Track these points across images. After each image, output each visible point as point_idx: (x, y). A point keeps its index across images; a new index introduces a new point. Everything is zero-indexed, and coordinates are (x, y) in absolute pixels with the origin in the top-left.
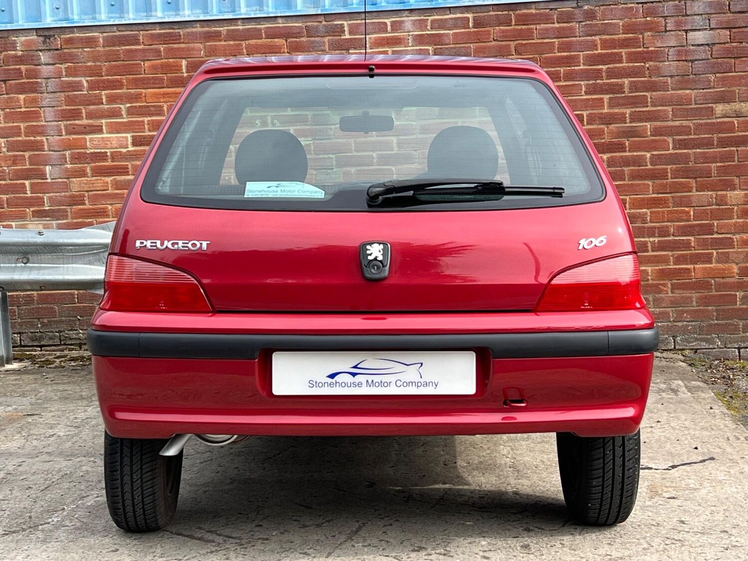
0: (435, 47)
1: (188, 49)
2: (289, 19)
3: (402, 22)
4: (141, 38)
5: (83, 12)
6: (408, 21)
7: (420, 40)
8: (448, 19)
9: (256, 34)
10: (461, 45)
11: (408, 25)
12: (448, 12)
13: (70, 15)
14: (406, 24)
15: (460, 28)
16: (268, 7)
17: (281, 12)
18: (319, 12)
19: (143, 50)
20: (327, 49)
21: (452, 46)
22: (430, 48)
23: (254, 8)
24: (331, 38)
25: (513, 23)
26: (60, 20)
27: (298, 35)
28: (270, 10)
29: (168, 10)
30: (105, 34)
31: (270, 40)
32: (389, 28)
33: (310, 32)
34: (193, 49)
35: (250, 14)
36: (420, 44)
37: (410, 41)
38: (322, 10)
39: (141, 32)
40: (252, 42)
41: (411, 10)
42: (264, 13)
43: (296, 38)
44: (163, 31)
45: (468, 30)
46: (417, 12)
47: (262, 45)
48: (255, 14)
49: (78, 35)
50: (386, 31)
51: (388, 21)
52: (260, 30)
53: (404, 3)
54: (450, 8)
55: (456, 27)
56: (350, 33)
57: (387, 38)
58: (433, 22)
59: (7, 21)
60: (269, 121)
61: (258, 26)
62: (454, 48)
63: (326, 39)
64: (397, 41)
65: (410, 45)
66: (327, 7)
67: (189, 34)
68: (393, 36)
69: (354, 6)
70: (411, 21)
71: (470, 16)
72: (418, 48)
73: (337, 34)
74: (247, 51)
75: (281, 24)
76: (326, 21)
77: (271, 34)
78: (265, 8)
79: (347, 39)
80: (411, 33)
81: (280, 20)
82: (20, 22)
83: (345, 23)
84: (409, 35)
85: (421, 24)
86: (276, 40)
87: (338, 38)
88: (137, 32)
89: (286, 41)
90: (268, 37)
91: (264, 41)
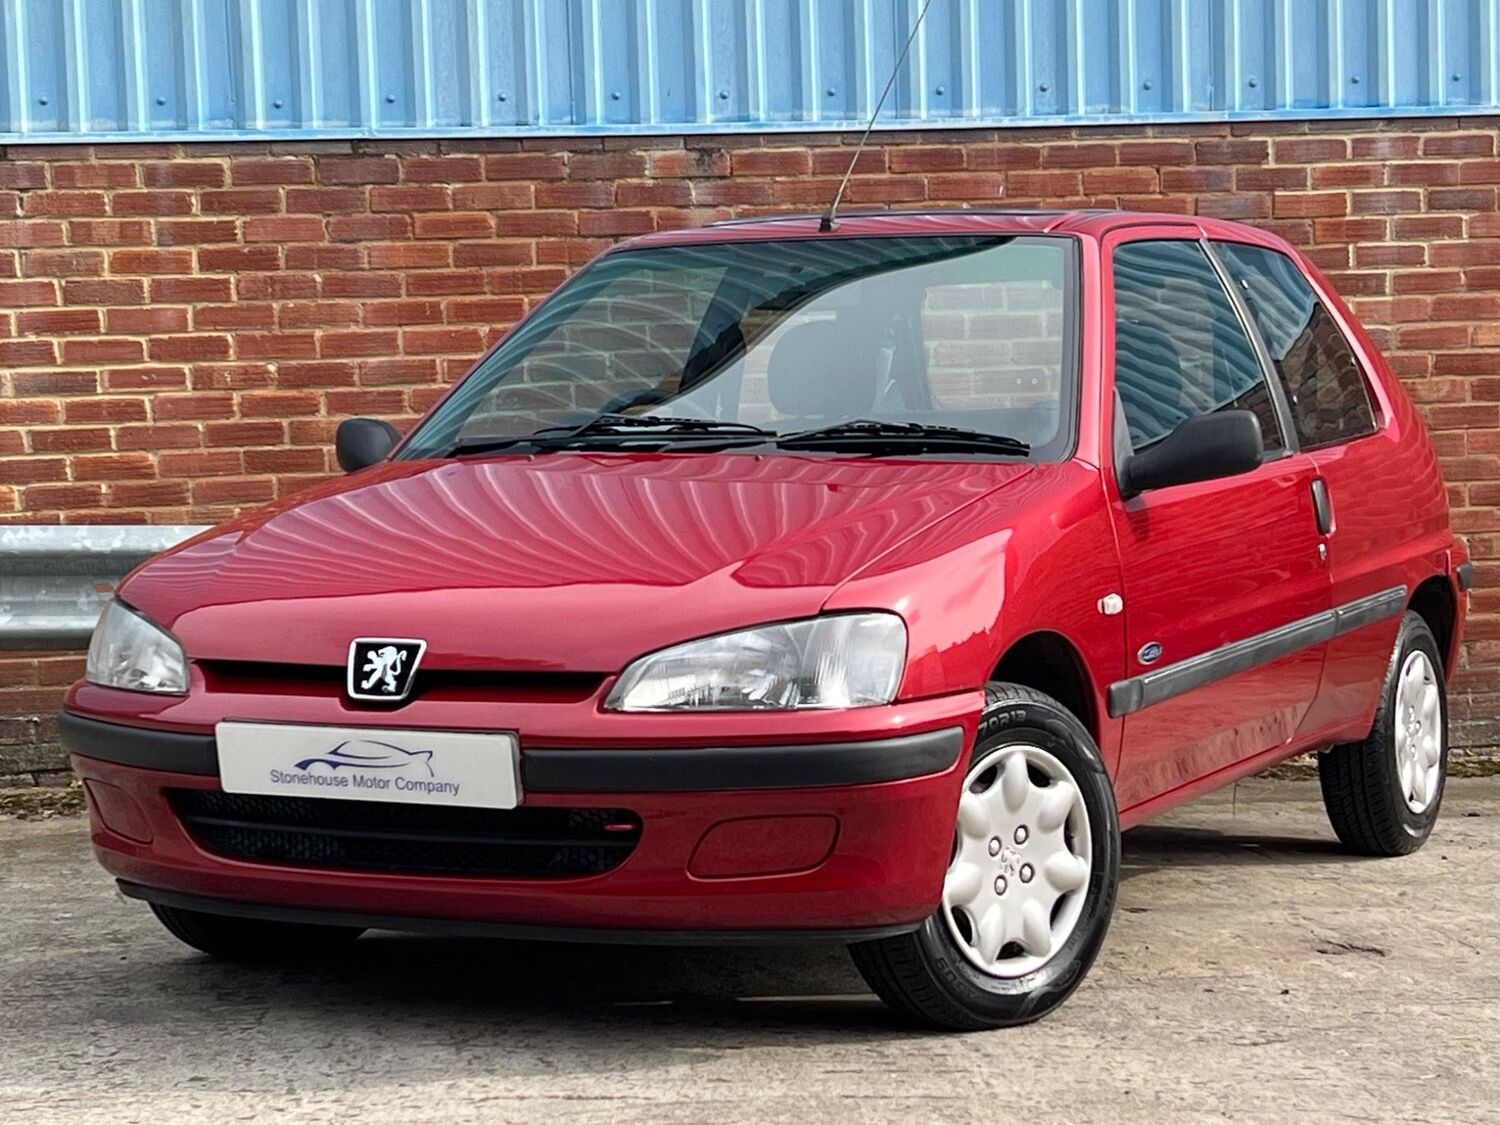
0: (1430, 189)
1: (977, 183)
2: (1166, 130)
3: (1373, 141)
4: (887, 159)
5: (773, 106)
6: (1383, 137)
7: (1404, 175)
8: (1454, 138)
9: (1104, 157)
10: (1476, 187)
11: (1383, 148)
12: (1456, 125)
13: (752, 112)
14: (1380, 145)
15: (1476, 154)
16: (1128, 105)
17: (1154, 117)
18: (1226, 119)
19: (891, 183)
20: (1234, 188)
21: (1459, 188)
22: (1421, 191)
23: (1101, 109)
24: (1242, 166)
26: (729, 120)
27: (1182, 159)
28: (1132, 111)
29: (938, 107)
30: (818, 150)
31: (1128, 168)
32: (1349, 150)
33: (1203, 155)
34: (984, 182)
35: (1098, 119)
36: (1405, 181)
37: (1385, 177)
38: (1230, 115)
39: (887, 148)
40: (1096, 171)
41: (1390, 120)
42: (1123, 117)
43: (1178, 165)
44: (929, 147)
45: (1488, 159)
46: (1399, 124)
47: (1113, 179)
48: (1106, 118)
49: (765, 150)
50: (1343, 157)
51: (1347, 139)
52: (1112, 148)
53: (1378, 106)
54: (1458, 117)
55: (1467, 153)
56: (1279, 159)
57: (1345, 171)
58: (1428, 142)
59: (622, 118)
61: (1109, 142)
62: (1466, 191)
63: (1234, 168)
64: (1362, 176)
65: (1386, 183)
66: (1237, 110)
67: (980, 154)
68: (1355, 167)
69: (1288, 108)
70: (1390, 139)
71: (1495, 133)
72: (1399, 190)
73: (1253, 160)
74: (1085, 189)
75: (1150, 138)
76: (1233, 135)
77: (1133, 158)
78: (1123, 108)
79: (1270, 170)
80: (1388, 163)
81: (1150, 131)
82: (653, 122)
83: (1269, 140)
84: (1384, 166)
85: (1407, 147)
86: (1140, 169)
87: (1255, 167)
88: (878, 148)
89: (1158, 171)
90: (1125, 162)
91: (1117, 169)
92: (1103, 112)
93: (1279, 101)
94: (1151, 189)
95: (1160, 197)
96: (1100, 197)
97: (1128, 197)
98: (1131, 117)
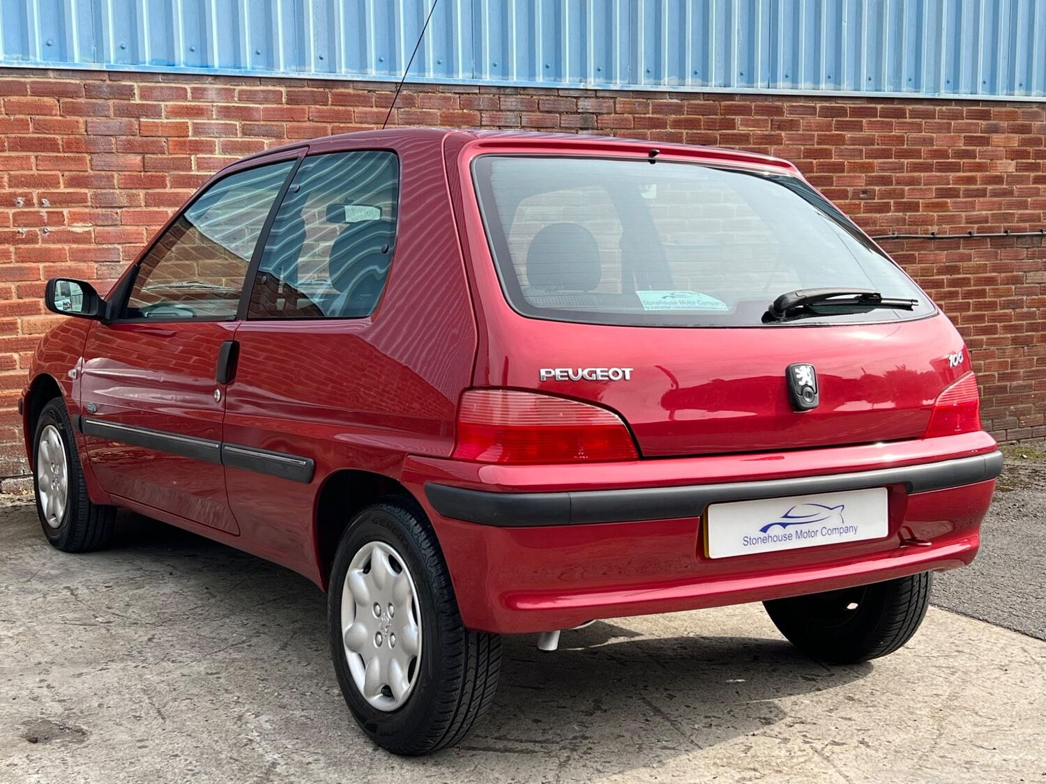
0: (243, 123)
2: (63, 73)
3: (205, 89)
6: (212, 88)
7: (226, 112)
8: (257, 91)
9: (20, 89)
10: (273, 123)
11: (212, 94)
12: (259, 83)
14: (210, 92)
15: (273, 102)
16: (35, 56)
17: (53, 64)
18: (105, 69)
20: (112, 114)
21: (262, 123)
22: (237, 123)
23: (15, 56)
24: (116, 101)
25: (330, 102)
27: (74, 94)
28: (38, 60)
31: (36, 98)
32: (189, 95)
33: (90, 92)
35: (13, 63)
36: (227, 117)
37: (214, 113)
38: (107, 66)
40: (14, 99)
41: (216, 77)
42: (31, 63)
43: (72, 98)
45: (280, 106)
46: (222, 79)
47: (26, 104)
48: (18, 63)
50: (185, 99)
51: (188, 87)
52: (24, 84)
53: (207, 67)
54: (260, 78)
55: (266, 101)
56: (142, 97)
57: (187, 107)
58: (241, 92)
60: (35, 201)
61: (23, 80)
62: (266, 125)
63: (111, 102)
64: (199, 112)
65: (214, 117)
66: (112, 63)
68: (194, 106)
69: (147, 65)
70: (216, 89)
71: (283, 89)
72: (223, 122)
73: (125, 97)
74: (6, 110)
75: (52, 78)
76: (110, 80)
77: (39, 91)
78: (31, 57)
79: (137, 105)
80: (215, 104)
81: (51, 74)
83: (135, 85)
84: (213, 106)
85: (228, 94)
86: (45, 99)
87: (126, 102)
89: (59, 101)
90: (34, 93)
91: (29, 98)
92: (18, 59)
93: (141, 59)
94: (54, 112)
95: (60, 118)
96: (17, 116)
97: (37, 117)
98: (36, 63)
